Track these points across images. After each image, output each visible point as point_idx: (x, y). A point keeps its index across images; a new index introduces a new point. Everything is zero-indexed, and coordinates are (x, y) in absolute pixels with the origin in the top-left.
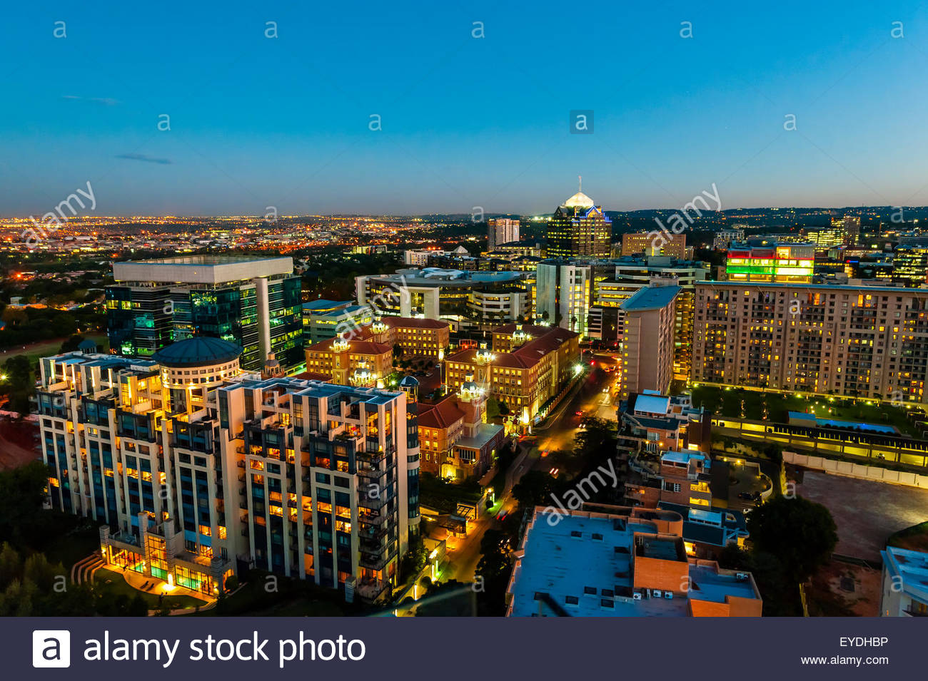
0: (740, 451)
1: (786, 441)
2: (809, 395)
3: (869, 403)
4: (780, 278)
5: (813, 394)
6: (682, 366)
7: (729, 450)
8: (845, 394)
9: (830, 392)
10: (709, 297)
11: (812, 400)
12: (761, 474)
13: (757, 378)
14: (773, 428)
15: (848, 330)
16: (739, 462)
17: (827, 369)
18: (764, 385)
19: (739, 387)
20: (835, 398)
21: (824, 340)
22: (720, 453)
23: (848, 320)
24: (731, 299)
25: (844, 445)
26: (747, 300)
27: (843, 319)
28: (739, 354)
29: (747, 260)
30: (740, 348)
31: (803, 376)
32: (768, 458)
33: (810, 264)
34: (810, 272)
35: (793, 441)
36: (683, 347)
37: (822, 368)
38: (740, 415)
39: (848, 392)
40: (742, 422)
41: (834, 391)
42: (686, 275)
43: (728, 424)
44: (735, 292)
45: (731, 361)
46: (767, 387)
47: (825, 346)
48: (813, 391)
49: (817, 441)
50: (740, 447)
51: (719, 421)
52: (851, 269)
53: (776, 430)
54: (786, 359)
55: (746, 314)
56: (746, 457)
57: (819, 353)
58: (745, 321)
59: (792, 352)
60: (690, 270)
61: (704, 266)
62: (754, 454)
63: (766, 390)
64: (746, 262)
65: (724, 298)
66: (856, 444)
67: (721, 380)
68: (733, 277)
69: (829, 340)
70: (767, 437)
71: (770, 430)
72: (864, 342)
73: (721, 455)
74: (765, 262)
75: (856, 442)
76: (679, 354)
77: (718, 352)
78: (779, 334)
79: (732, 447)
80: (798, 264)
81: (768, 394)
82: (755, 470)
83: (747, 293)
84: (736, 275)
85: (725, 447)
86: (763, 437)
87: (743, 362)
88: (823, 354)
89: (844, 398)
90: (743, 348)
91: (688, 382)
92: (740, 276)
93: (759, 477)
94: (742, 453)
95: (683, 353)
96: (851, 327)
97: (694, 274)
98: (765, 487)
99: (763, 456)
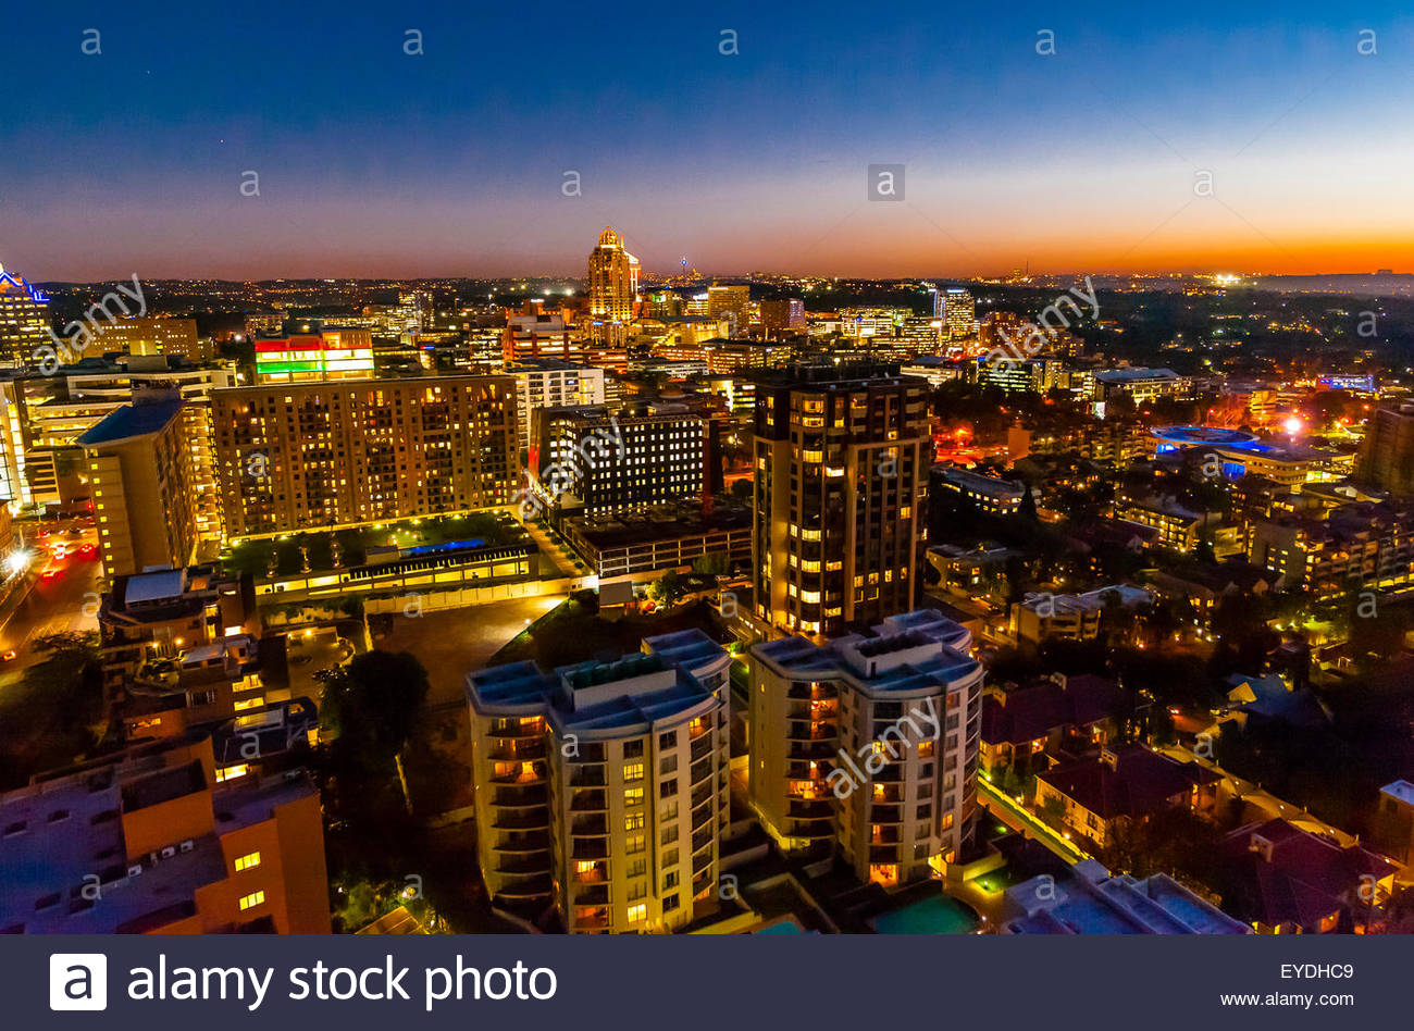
0: (309, 618)
1: (369, 587)
2: (388, 522)
3: (457, 517)
4: (333, 375)
5: (393, 521)
6: (210, 519)
7: (294, 620)
8: (431, 512)
9: (413, 513)
10: (234, 412)
11: (393, 527)
12: (339, 639)
13: (321, 515)
14: (349, 576)
15: (422, 434)
16: (309, 633)
17: (405, 486)
18: (332, 522)
19: (299, 531)
20: (421, 519)
21: (397, 450)
22: (282, 628)
23: (420, 420)
24: (267, 410)
25: (434, 573)
26: (289, 408)
27: (414, 421)
28: (292, 486)
29: (285, 354)
30: (292, 477)
31: (379, 501)
32: (348, 616)
33: (368, 353)
34: (370, 365)
35: (377, 586)
36: (207, 490)
37: (400, 485)
38: (303, 569)
39: (433, 507)
40: (307, 577)
41: (417, 511)
42: (197, 381)
43: (288, 586)
44: (271, 400)
45: (282, 497)
46: (336, 523)
47: (399, 456)
48: (394, 517)
49: (404, 577)
50: (309, 611)
51: (276, 585)
52: (427, 357)
53: (353, 577)
54: (356, 480)
55: (292, 429)
56: (319, 623)
57: (394, 467)
58: (293, 439)
59: (361, 472)
60: (203, 374)
61: (224, 367)
62: (329, 616)
63: (336, 528)
64: (284, 356)
65: (257, 408)
66: (447, 569)
67: (270, 527)
68: (269, 379)
69: (402, 449)
70: (344, 589)
71: (346, 579)
72: (441, 445)
73: (282, 631)
74: (309, 355)
75: (447, 565)
76: (203, 503)
77: (262, 488)
78: (341, 449)
79: (297, 616)
80: (353, 355)
81: (339, 532)
82: (331, 637)
83: (288, 400)
84: (273, 376)
85: (288, 617)
86: (338, 590)
87: (299, 496)
88: (398, 468)
89: (431, 516)
90: (297, 477)
91: (224, 541)
92: (279, 377)
93: (336, 645)
94: (312, 620)
95: (209, 500)
96: (424, 429)
97: (209, 380)
98: (346, 654)
99: (341, 615)
